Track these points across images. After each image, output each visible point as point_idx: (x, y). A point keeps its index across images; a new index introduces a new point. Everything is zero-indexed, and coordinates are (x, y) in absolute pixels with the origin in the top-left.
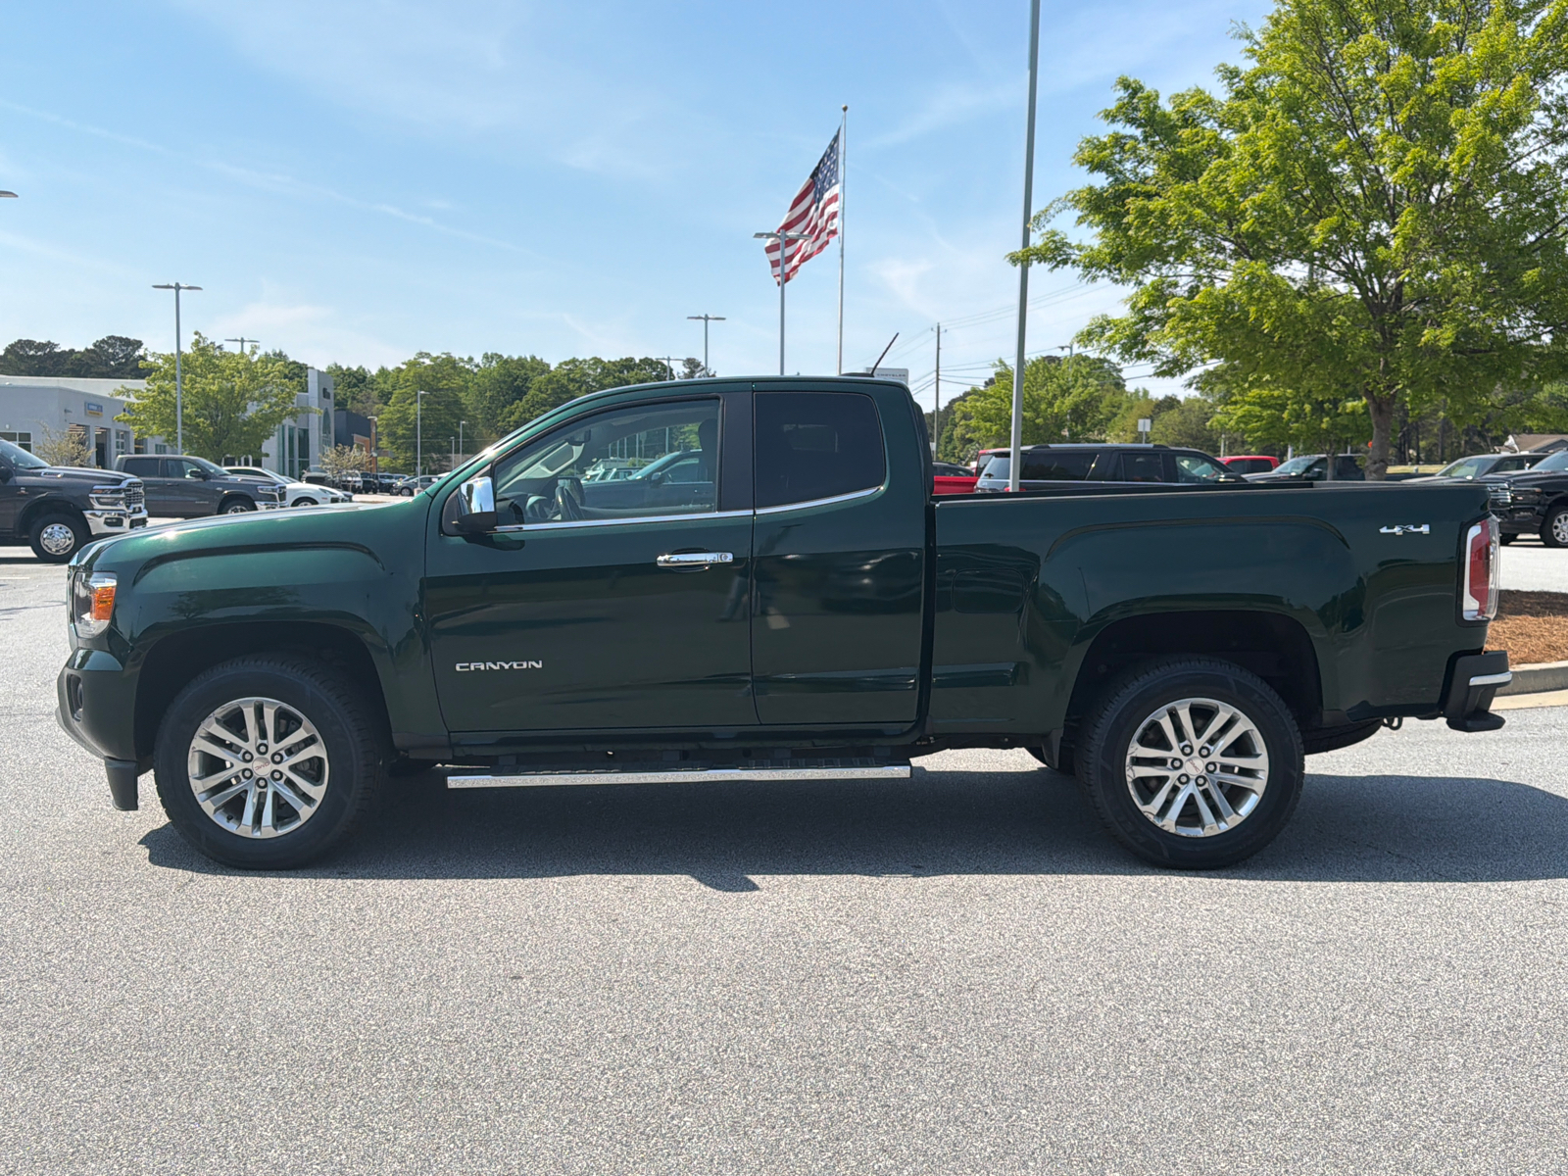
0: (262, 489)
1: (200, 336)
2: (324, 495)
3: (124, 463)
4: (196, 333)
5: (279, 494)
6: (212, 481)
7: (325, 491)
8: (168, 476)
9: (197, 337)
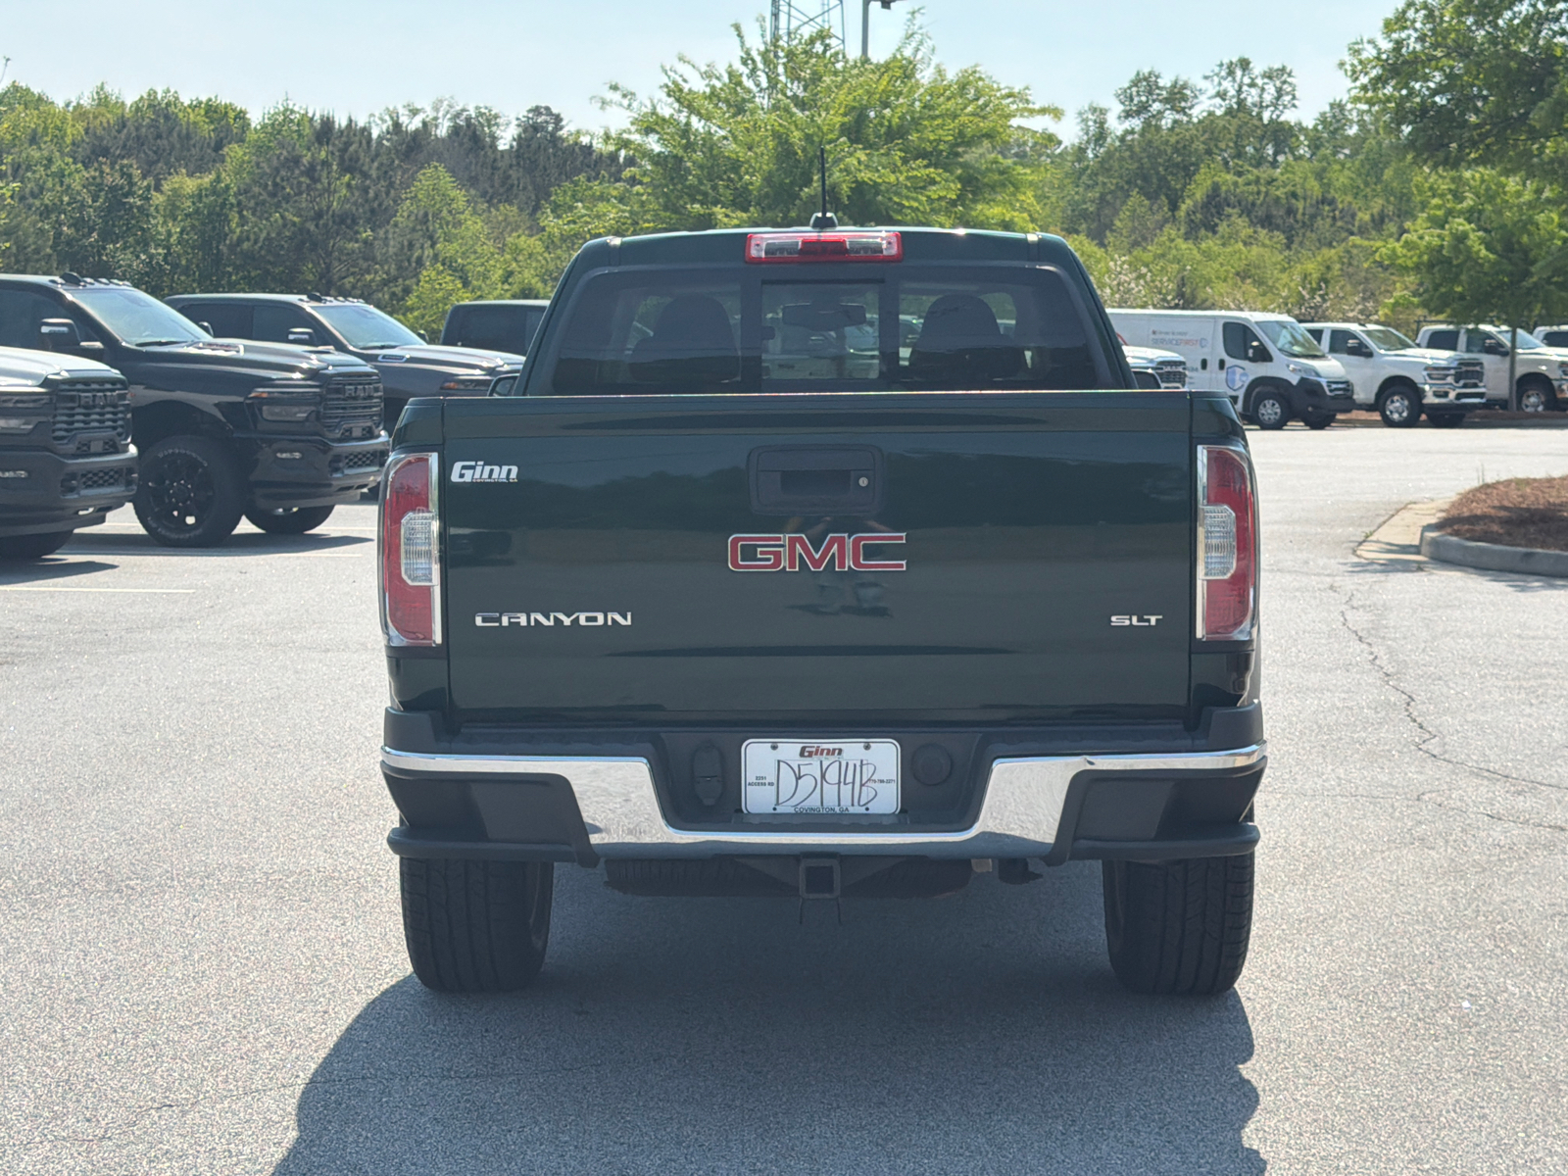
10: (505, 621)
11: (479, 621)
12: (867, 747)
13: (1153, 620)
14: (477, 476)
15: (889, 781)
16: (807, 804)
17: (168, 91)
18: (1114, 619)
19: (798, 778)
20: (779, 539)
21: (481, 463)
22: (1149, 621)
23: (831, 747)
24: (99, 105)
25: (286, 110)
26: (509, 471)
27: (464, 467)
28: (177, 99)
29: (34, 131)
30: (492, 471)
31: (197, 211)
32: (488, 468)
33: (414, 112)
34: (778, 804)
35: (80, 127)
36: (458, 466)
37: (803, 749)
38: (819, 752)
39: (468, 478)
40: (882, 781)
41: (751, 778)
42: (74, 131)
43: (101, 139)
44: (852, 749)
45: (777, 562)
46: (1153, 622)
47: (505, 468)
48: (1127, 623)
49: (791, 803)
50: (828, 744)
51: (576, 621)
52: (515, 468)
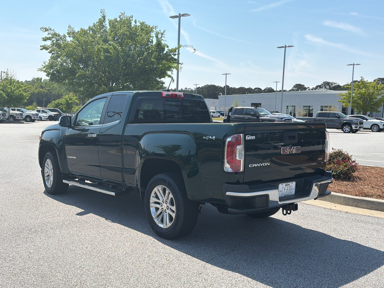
0: (354, 121)
1: (362, 78)
2: (381, 123)
3: (319, 113)
4: (361, 77)
5: (359, 123)
6: (340, 119)
7: (381, 122)
8: (329, 117)
9: (361, 78)
10: (253, 166)
11: (250, 166)
12: (292, 183)
14: (250, 138)
15: (294, 189)
16: (285, 194)
18: (318, 159)
19: (285, 190)
20: (287, 148)
21: (250, 136)
22: (321, 159)
26: (254, 137)
27: (248, 137)
30: (252, 137)
32: (251, 137)
34: (282, 195)
36: (247, 136)
37: (286, 185)
39: (248, 139)
44: (290, 183)
45: (287, 152)
47: (253, 136)
49: (283, 194)
50: (288, 183)
51: (263, 165)
52: (255, 137)
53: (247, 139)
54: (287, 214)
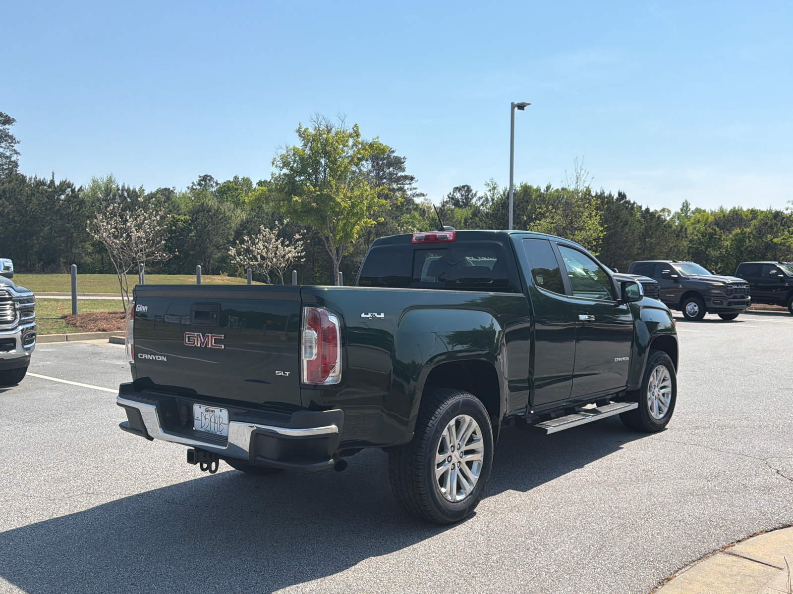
10: (143, 357)
11: (139, 356)
12: (221, 411)
13: (288, 373)
15: (226, 424)
16: (207, 429)
17: (739, 206)
18: (276, 372)
19: (205, 419)
20: (194, 335)
22: (286, 374)
23: (212, 409)
24: (721, 212)
25: (770, 210)
27: (139, 307)
28: (741, 208)
29: (699, 220)
30: (143, 308)
31: (736, 239)
33: (787, 209)
34: (201, 427)
35: (713, 218)
36: (138, 305)
37: (206, 409)
38: (209, 411)
39: (139, 310)
40: (224, 424)
41: (196, 418)
42: (711, 219)
43: (717, 221)
44: (217, 410)
45: (194, 344)
46: (288, 375)
48: (280, 374)
49: (204, 428)
50: (211, 408)
51: (157, 359)
52: (147, 307)
53: (137, 310)
54: (208, 471)
